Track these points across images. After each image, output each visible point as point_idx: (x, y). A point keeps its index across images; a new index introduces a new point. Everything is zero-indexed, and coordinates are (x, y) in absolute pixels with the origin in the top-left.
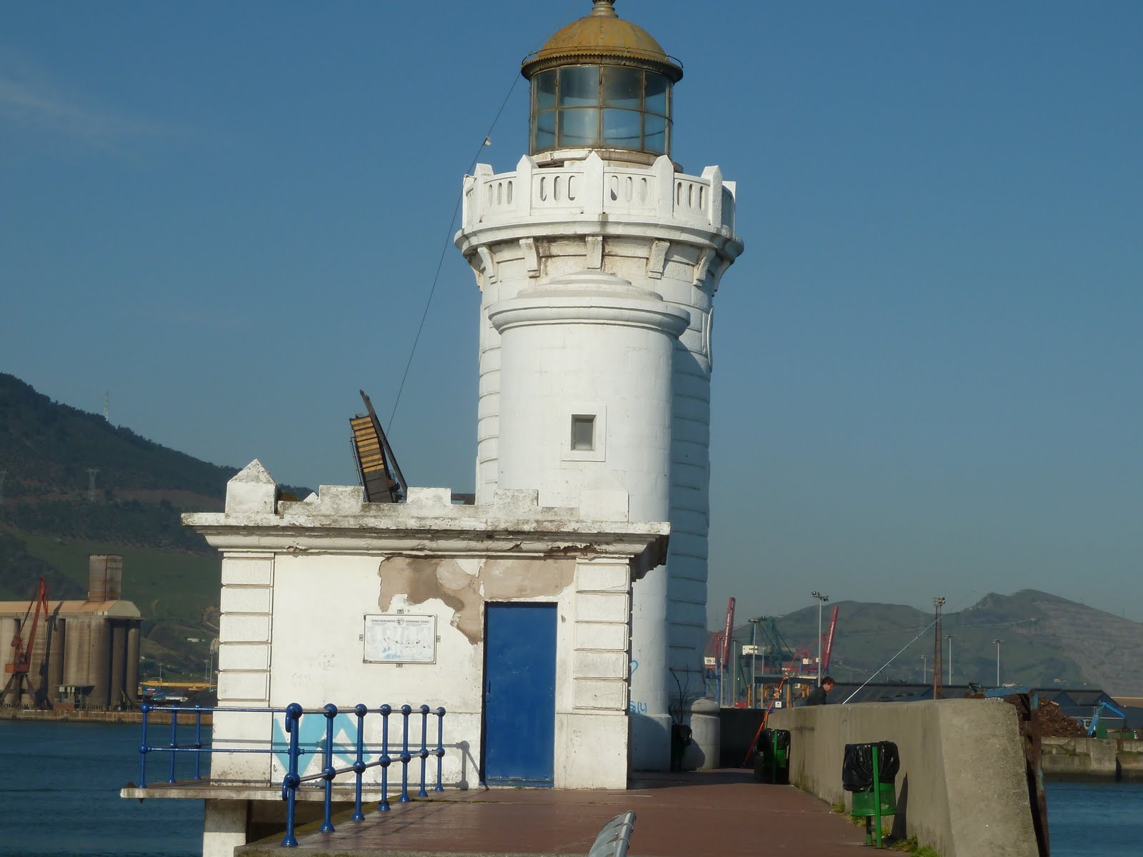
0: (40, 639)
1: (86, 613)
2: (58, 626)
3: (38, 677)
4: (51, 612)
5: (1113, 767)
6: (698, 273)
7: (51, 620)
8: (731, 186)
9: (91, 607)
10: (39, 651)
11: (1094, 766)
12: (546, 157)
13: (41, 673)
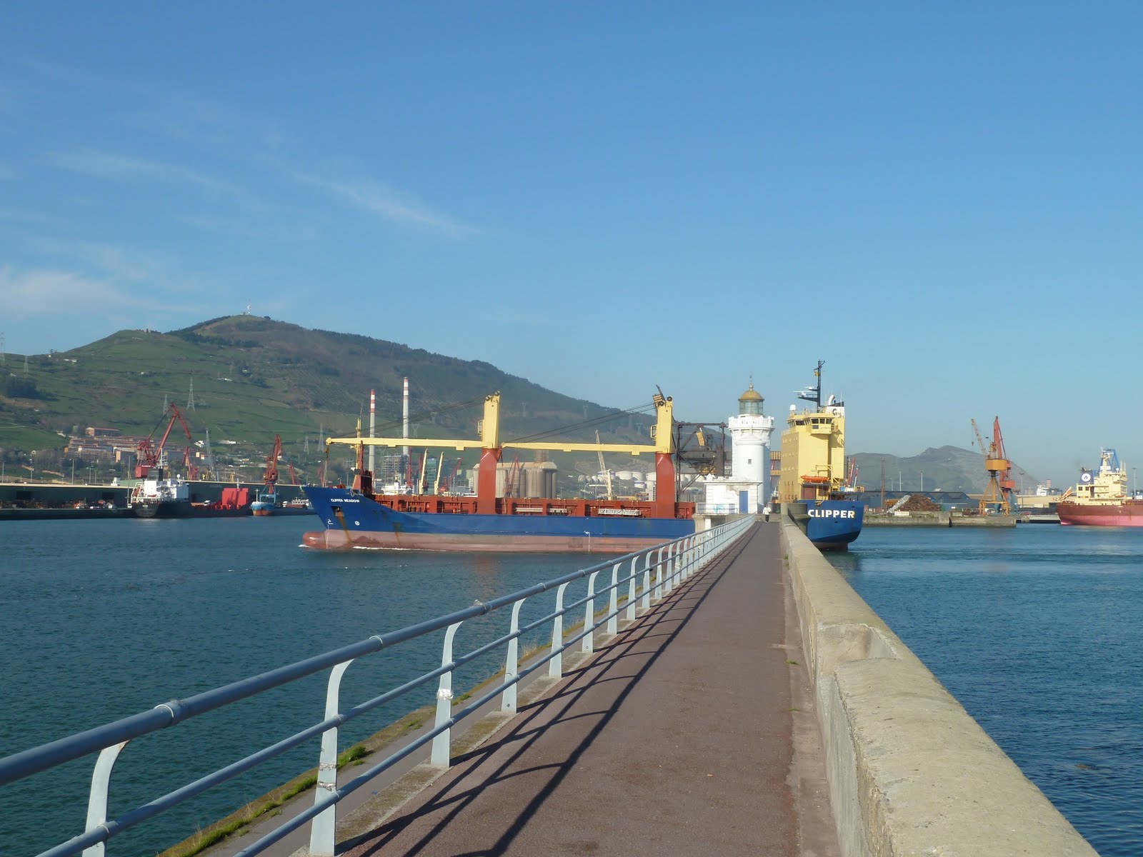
0: (516, 478)
1: (535, 468)
2: (523, 473)
3: (516, 494)
4: (520, 467)
5: (948, 522)
6: (768, 434)
7: (520, 470)
8: (773, 418)
9: (536, 465)
10: (516, 483)
11: (941, 522)
12: (742, 415)
13: (517, 492)
